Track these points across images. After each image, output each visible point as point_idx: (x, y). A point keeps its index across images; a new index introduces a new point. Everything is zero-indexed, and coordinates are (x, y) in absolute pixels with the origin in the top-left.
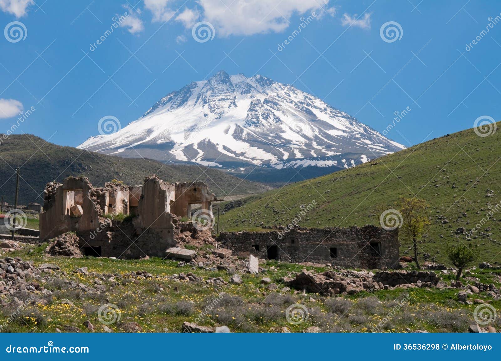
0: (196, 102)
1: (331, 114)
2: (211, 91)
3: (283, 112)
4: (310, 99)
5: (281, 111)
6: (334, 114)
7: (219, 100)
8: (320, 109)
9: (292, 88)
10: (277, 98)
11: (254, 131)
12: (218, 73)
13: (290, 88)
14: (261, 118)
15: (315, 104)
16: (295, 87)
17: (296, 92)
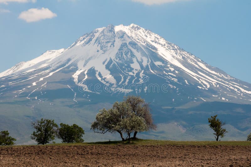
0: (95, 43)
1: (167, 48)
2: (103, 37)
3: (137, 50)
4: (158, 39)
5: (136, 49)
6: (169, 48)
7: (106, 42)
8: (162, 44)
9: (150, 32)
10: (137, 40)
11: (118, 62)
12: (108, 26)
13: (149, 32)
14: (124, 54)
15: (160, 42)
16: (151, 31)
17: (151, 34)
